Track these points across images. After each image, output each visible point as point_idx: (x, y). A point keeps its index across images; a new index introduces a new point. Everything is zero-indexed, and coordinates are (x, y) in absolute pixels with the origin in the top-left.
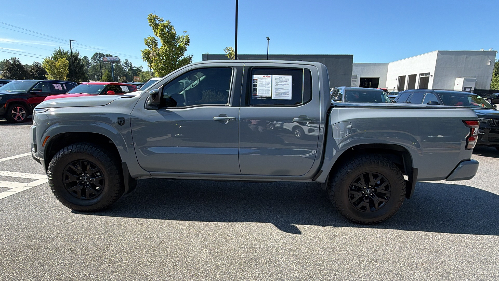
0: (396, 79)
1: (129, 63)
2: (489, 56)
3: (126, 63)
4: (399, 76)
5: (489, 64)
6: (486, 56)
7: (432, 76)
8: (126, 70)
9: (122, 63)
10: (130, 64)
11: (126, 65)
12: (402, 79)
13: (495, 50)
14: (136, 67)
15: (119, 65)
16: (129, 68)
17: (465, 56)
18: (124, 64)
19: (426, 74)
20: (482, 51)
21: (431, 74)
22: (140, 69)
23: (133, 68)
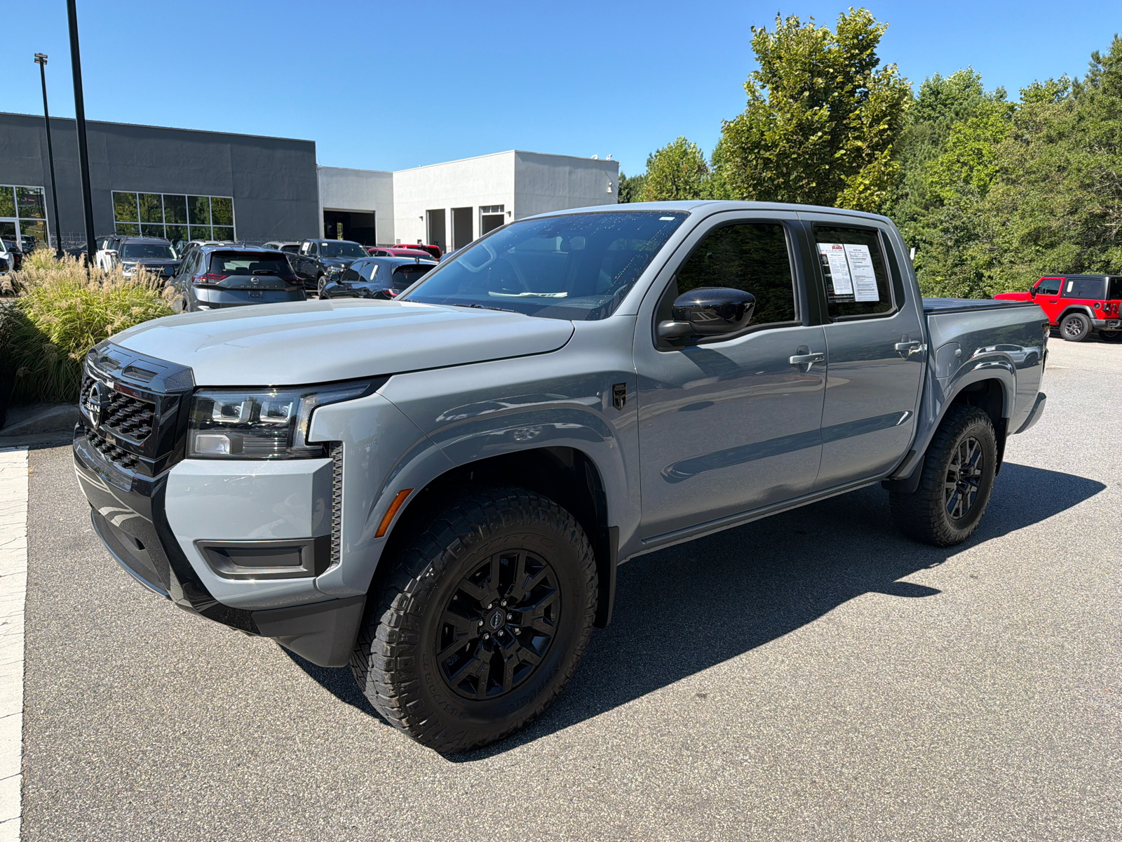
0: (422, 217)
2: (609, 173)
4: (427, 211)
5: (609, 190)
6: (603, 172)
7: (510, 213)
12: (435, 218)
13: (616, 160)
17: (567, 169)
19: (495, 208)
20: (594, 160)
21: (506, 209)
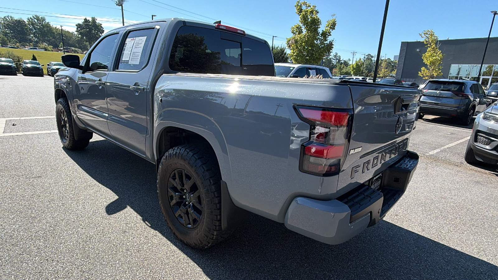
1: (338, 56)
3: (335, 56)
8: (334, 63)
9: (332, 56)
10: (339, 58)
11: (334, 58)
14: (344, 60)
15: (328, 58)
16: (337, 61)
18: (333, 57)
22: (347, 62)
23: (341, 61)
